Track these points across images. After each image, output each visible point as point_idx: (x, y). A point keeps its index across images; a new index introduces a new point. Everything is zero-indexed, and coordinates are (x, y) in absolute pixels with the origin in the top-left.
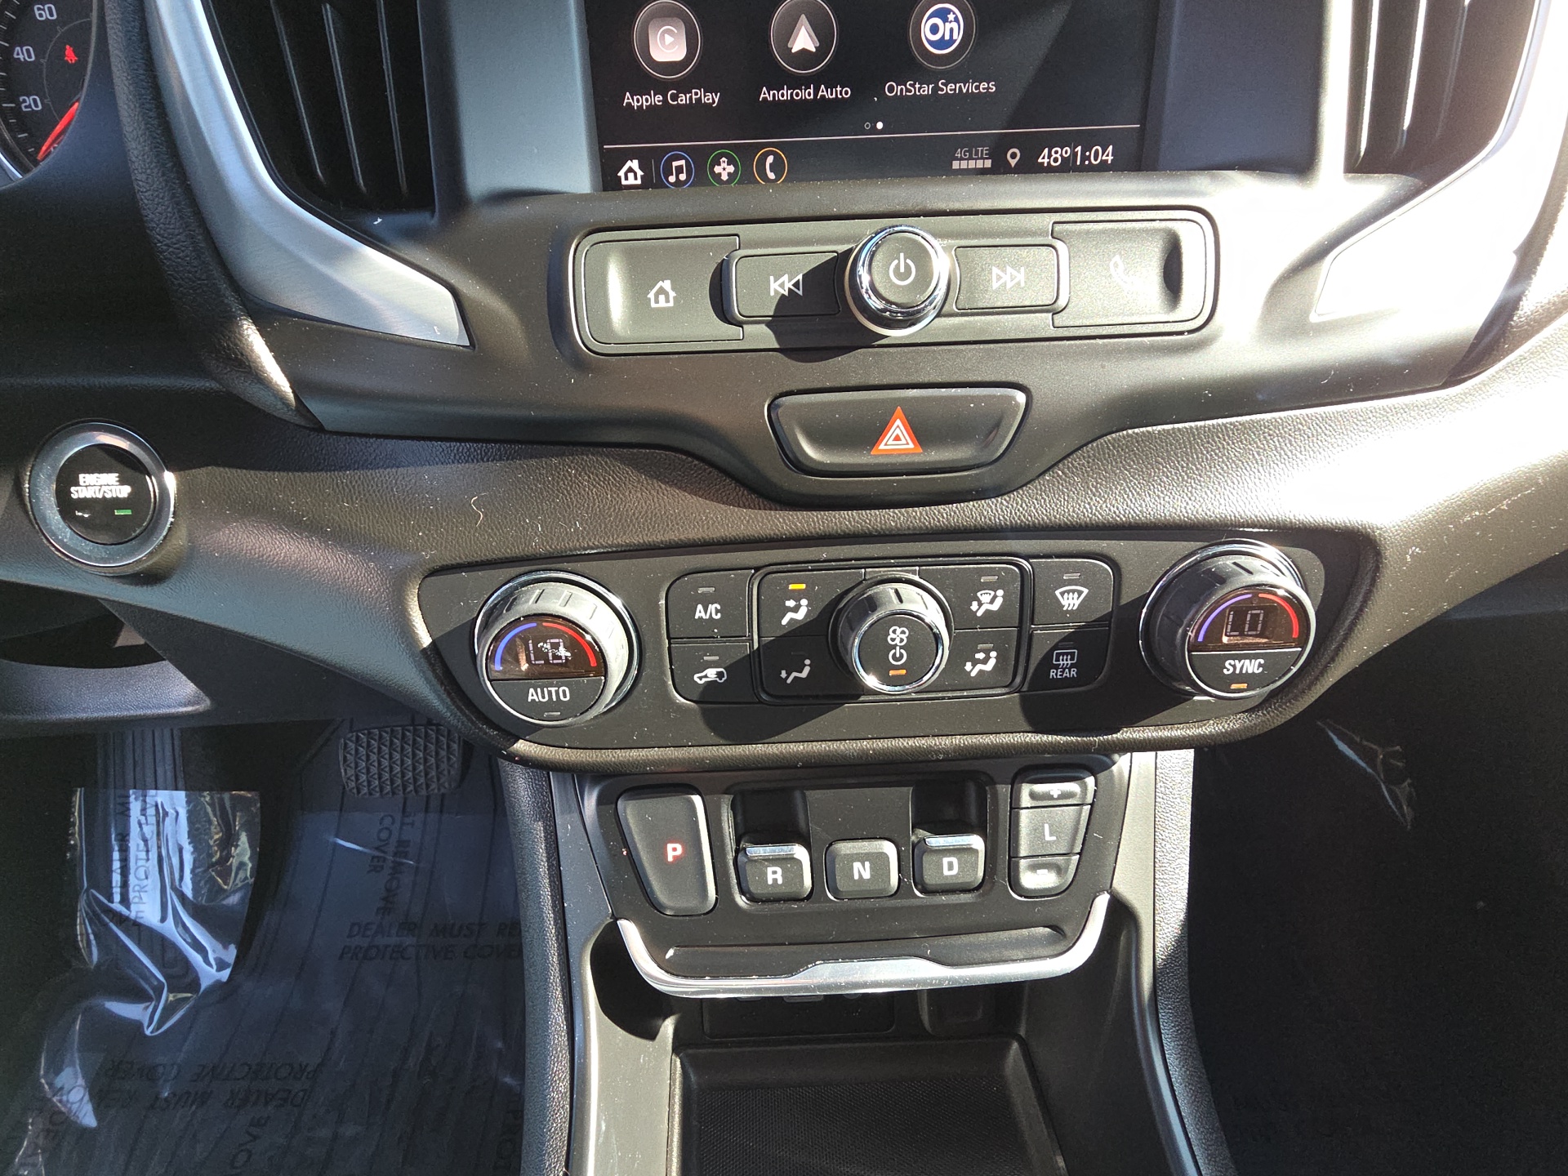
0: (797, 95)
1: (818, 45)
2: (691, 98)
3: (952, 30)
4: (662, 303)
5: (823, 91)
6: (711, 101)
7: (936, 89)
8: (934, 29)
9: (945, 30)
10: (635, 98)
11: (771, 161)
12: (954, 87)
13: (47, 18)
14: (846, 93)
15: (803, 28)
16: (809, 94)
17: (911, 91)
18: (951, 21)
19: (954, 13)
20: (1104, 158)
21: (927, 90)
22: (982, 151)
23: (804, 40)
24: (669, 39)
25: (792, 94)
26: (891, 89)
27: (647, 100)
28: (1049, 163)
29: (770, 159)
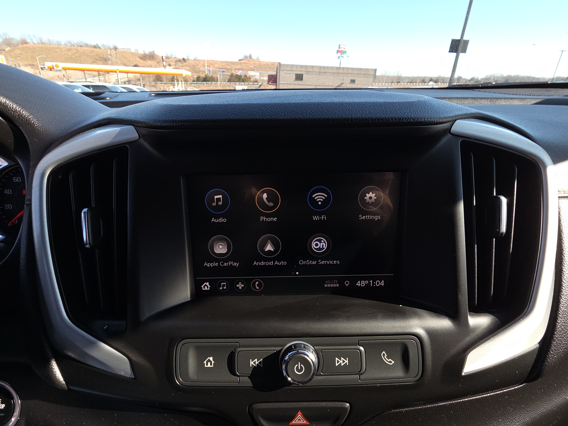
0: (267, 263)
1: (274, 249)
2: (228, 264)
3: (323, 245)
4: (209, 366)
5: (276, 263)
6: (236, 265)
7: (318, 262)
8: (317, 245)
9: (320, 245)
10: (208, 264)
11: (258, 283)
12: (324, 262)
13: (17, 181)
14: (285, 263)
15: (269, 244)
16: (271, 263)
17: (308, 263)
18: (323, 243)
19: (324, 240)
20: (381, 284)
21: (314, 263)
22: (335, 281)
23: (269, 247)
24: (221, 247)
25: (265, 263)
26: (301, 262)
27: (212, 265)
28: (360, 285)
29: (257, 283)
